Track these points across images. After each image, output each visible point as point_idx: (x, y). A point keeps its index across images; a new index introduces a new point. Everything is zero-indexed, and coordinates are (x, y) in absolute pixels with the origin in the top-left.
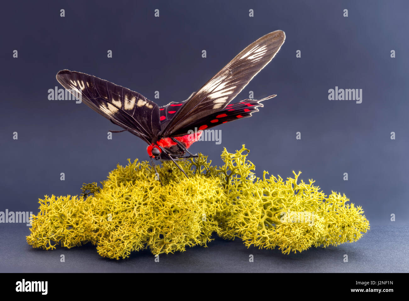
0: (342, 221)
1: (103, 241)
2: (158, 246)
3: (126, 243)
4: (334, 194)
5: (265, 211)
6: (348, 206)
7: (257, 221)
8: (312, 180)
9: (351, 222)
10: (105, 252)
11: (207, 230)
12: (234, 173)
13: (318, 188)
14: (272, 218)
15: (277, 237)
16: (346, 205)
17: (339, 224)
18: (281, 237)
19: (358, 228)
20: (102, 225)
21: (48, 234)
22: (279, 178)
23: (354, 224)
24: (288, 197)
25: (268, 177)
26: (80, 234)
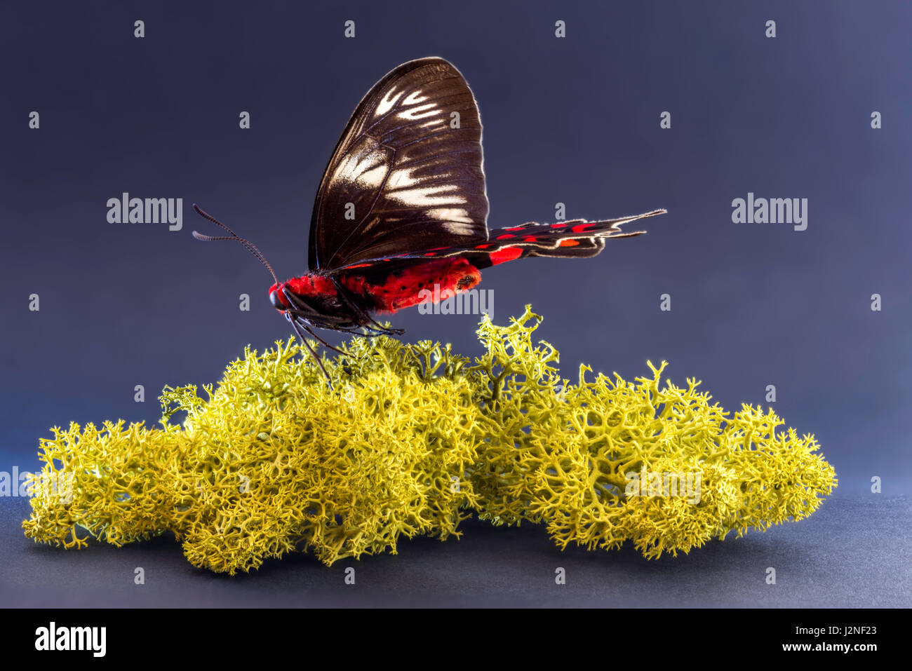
0: (773, 473)
1: (199, 529)
2: (331, 542)
3: (253, 536)
4: (747, 409)
5: (595, 461)
6: (783, 437)
7: (581, 488)
8: (694, 379)
9: (794, 474)
10: (201, 556)
11: (446, 500)
12: (510, 370)
13: (707, 397)
14: (612, 476)
15: (629, 522)
16: (778, 435)
17: (767, 481)
18: (640, 519)
19: (812, 488)
20: (199, 494)
21: (69, 512)
22: (616, 379)
23: (802, 479)
24: (643, 424)
25: (590, 378)
26: (144, 515)
